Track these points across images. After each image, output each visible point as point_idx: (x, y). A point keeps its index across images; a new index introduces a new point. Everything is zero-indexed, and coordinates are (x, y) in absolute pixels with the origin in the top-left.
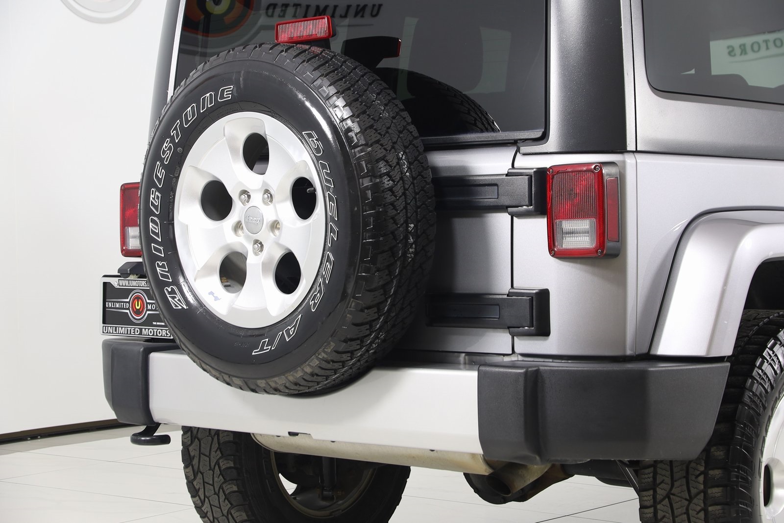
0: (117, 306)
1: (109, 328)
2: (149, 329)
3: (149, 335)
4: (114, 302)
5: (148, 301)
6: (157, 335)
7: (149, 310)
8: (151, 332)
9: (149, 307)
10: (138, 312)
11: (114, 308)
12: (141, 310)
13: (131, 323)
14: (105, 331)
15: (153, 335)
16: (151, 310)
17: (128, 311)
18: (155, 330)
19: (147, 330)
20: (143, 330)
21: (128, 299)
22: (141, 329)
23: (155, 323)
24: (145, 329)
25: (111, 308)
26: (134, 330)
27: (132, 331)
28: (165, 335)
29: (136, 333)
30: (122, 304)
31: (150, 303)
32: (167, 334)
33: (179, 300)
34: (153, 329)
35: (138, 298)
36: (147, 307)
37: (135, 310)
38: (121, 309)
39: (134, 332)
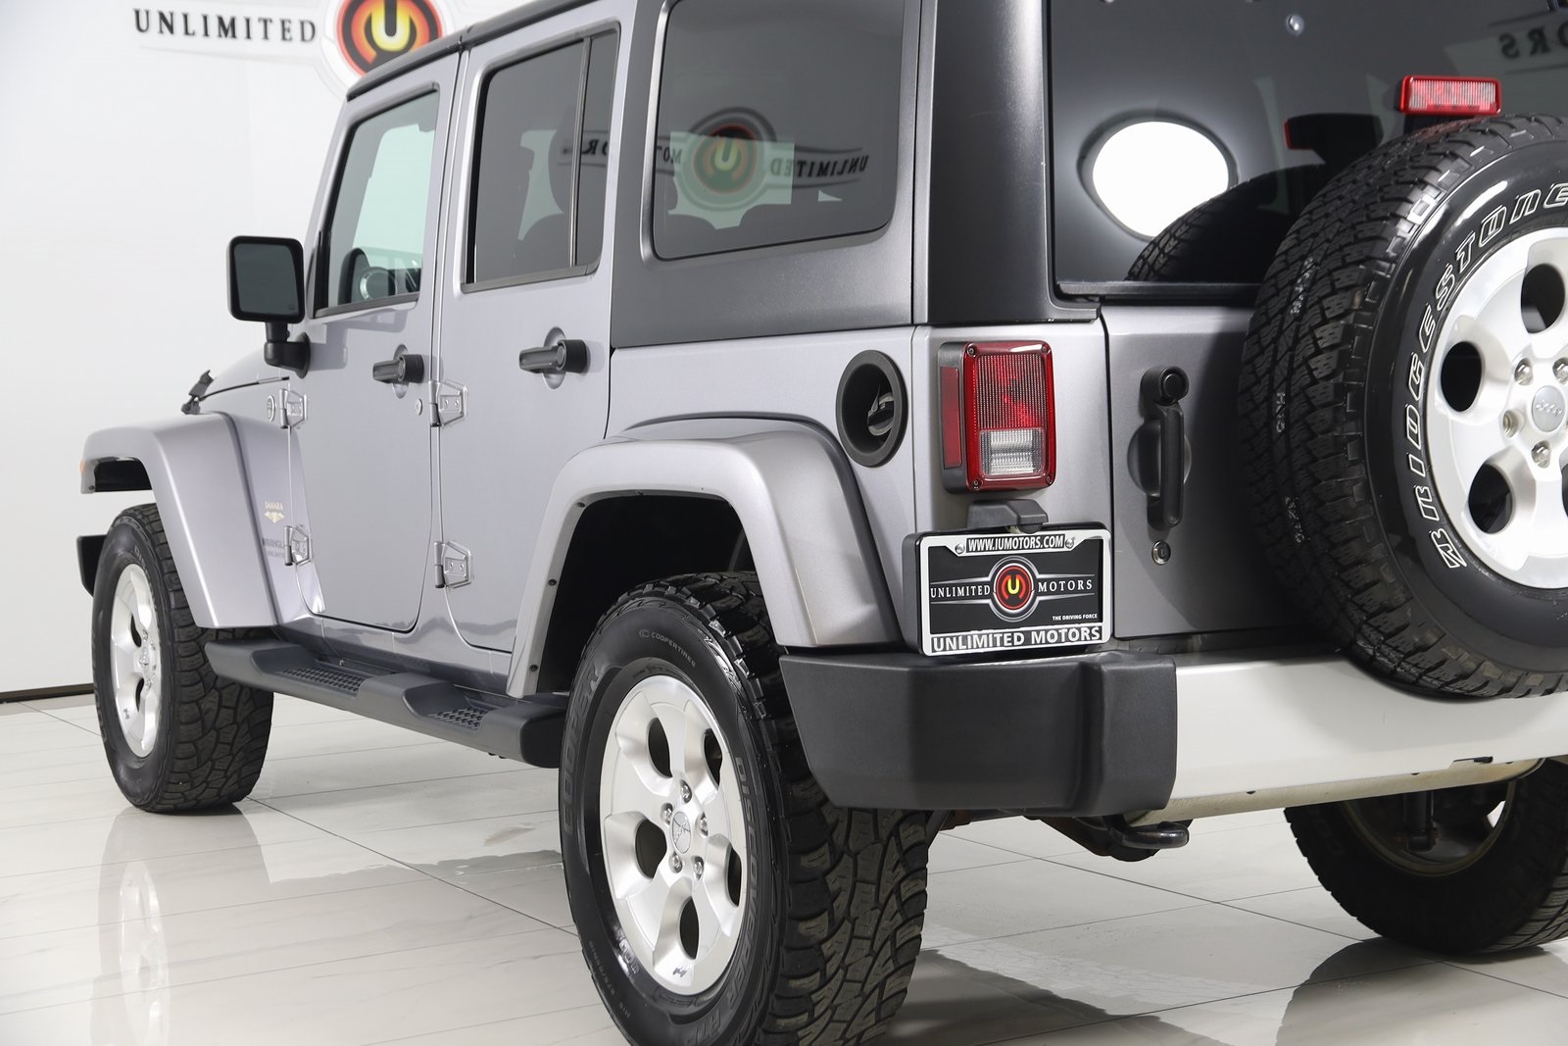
0: (961, 592)
1: (948, 640)
2: (1047, 631)
3: (1047, 642)
4: (950, 586)
5: (1039, 576)
6: (1067, 640)
7: (1043, 594)
8: (1052, 636)
9: (1042, 588)
10: (1014, 601)
11: (951, 599)
12: (1021, 596)
13: (998, 624)
14: (939, 647)
15: (1059, 641)
16: (1049, 593)
17: (988, 601)
18: (1063, 632)
19: (1042, 633)
20: (1034, 634)
21: (987, 576)
22: (1028, 634)
23: (1058, 618)
24: (1038, 632)
25: (945, 598)
26: (1012, 637)
27: (1006, 640)
28: (1088, 638)
29: (1016, 643)
30: (973, 588)
31: (1043, 581)
32: (1091, 635)
33: (1454, 552)
34: (1057, 630)
35: (1013, 573)
36: (1037, 587)
37: (1007, 597)
38: (971, 597)
39: (1012, 641)
